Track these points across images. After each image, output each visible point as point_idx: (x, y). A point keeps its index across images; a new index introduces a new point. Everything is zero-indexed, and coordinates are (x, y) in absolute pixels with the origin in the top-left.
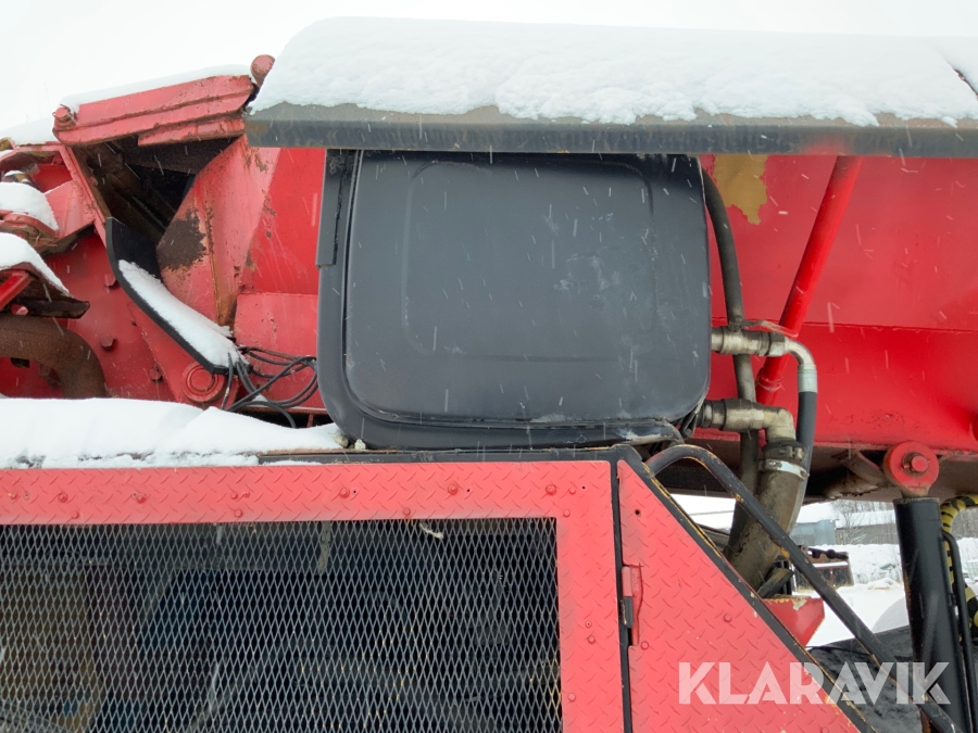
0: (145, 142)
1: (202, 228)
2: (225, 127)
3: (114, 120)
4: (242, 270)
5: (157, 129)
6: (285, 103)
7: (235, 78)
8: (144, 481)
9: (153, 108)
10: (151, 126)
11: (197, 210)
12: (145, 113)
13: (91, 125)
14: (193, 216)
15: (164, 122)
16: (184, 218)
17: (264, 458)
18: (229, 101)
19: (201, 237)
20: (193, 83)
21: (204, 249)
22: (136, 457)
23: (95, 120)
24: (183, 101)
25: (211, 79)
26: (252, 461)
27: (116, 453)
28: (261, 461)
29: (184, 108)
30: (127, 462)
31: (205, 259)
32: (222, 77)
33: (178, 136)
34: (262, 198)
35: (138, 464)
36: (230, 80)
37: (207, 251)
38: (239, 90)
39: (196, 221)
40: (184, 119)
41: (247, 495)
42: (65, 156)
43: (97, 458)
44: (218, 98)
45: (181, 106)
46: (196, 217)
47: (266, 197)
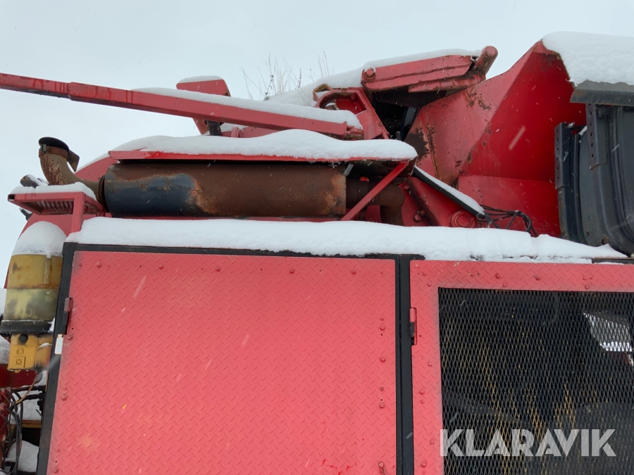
0: (413, 90)
1: (425, 138)
2: (456, 84)
3: (396, 77)
4: (463, 163)
5: (421, 83)
6: (587, 80)
7: (462, 57)
8: (539, 270)
9: (418, 72)
10: (417, 82)
11: (421, 129)
12: (413, 74)
13: (383, 80)
14: (420, 131)
15: (424, 80)
16: (415, 133)
17: (594, 260)
18: (458, 69)
19: (426, 143)
20: (438, 59)
21: (428, 150)
22: (531, 258)
23: (386, 77)
24: (434, 68)
25: (448, 57)
26: (590, 262)
27: (519, 255)
28: (593, 262)
29: (434, 73)
30: (527, 260)
31: (429, 155)
32: (455, 56)
33: (431, 87)
34: (486, 124)
35: (533, 261)
36: (460, 58)
37: (429, 151)
38: (464, 64)
39: (422, 134)
40: (435, 79)
41: (591, 278)
42: (360, 96)
43: (512, 257)
44: (453, 68)
45: (433, 71)
46: (422, 132)
47: (489, 124)
